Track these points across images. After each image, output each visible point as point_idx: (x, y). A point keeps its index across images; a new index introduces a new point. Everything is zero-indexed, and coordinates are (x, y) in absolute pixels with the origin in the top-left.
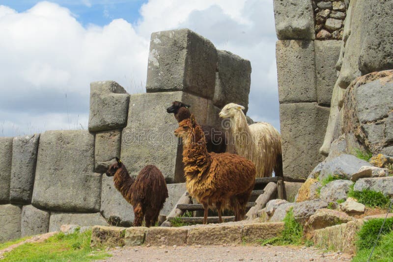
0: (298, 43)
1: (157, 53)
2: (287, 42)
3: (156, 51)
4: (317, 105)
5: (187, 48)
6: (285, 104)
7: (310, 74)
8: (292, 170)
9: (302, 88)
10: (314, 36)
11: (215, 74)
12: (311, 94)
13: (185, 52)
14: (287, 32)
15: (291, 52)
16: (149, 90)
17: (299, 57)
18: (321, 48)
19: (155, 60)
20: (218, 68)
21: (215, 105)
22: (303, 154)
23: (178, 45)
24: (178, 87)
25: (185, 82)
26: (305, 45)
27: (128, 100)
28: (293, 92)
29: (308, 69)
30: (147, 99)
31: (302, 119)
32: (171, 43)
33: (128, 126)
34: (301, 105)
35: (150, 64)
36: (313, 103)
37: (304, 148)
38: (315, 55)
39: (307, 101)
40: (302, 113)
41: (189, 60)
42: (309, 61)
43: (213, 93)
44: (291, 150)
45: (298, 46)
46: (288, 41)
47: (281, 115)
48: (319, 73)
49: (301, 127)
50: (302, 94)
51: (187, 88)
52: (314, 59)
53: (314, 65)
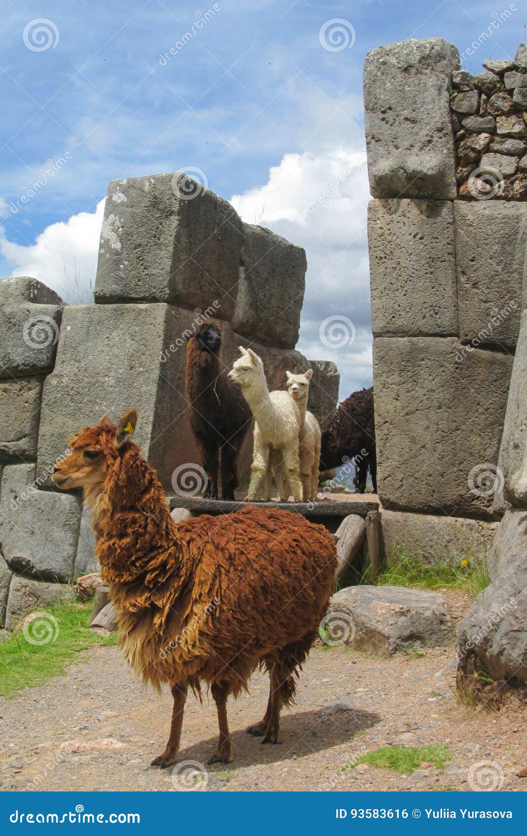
0: (418, 206)
1: (118, 223)
2: (393, 202)
3: (117, 218)
4: (459, 344)
5: (179, 213)
6: (386, 339)
7: (445, 276)
8: (397, 484)
9: (425, 306)
10: (454, 191)
11: (238, 269)
12: (446, 319)
13: (174, 221)
14: (395, 180)
15: (402, 225)
16: (100, 299)
17: (418, 237)
18: (470, 217)
19: (113, 237)
20: (243, 258)
21: (236, 331)
22: (423, 450)
23: (161, 206)
24: (158, 295)
25: (172, 284)
26: (432, 211)
27: (58, 317)
28: (403, 314)
29: (438, 263)
30: (95, 318)
31: (424, 373)
32: (146, 201)
33: (55, 372)
34: (421, 341)
35: (105, 245)
36: (449, 338)
37: (427, 437)
38: (455, 232)
39: (435, 335)
40: (423, 360)
41: (184, 239)
42: (441, 245)
43: (233, 306)
44: (396, 440)
45: (418, 212)
46: (395, 200)
47: (377, 362)
48: (463, 273)
49: (420, 392)
50: (424, 317)
51: (177, 297)
52: (453, 242)
53: (454, 254)
